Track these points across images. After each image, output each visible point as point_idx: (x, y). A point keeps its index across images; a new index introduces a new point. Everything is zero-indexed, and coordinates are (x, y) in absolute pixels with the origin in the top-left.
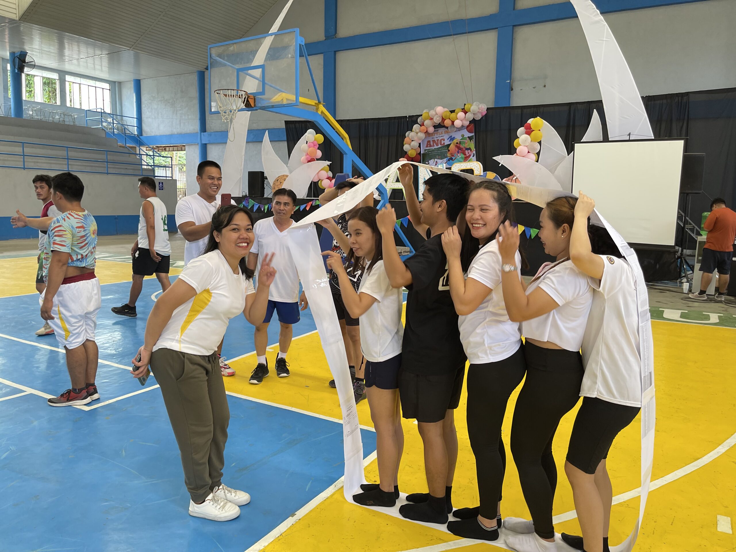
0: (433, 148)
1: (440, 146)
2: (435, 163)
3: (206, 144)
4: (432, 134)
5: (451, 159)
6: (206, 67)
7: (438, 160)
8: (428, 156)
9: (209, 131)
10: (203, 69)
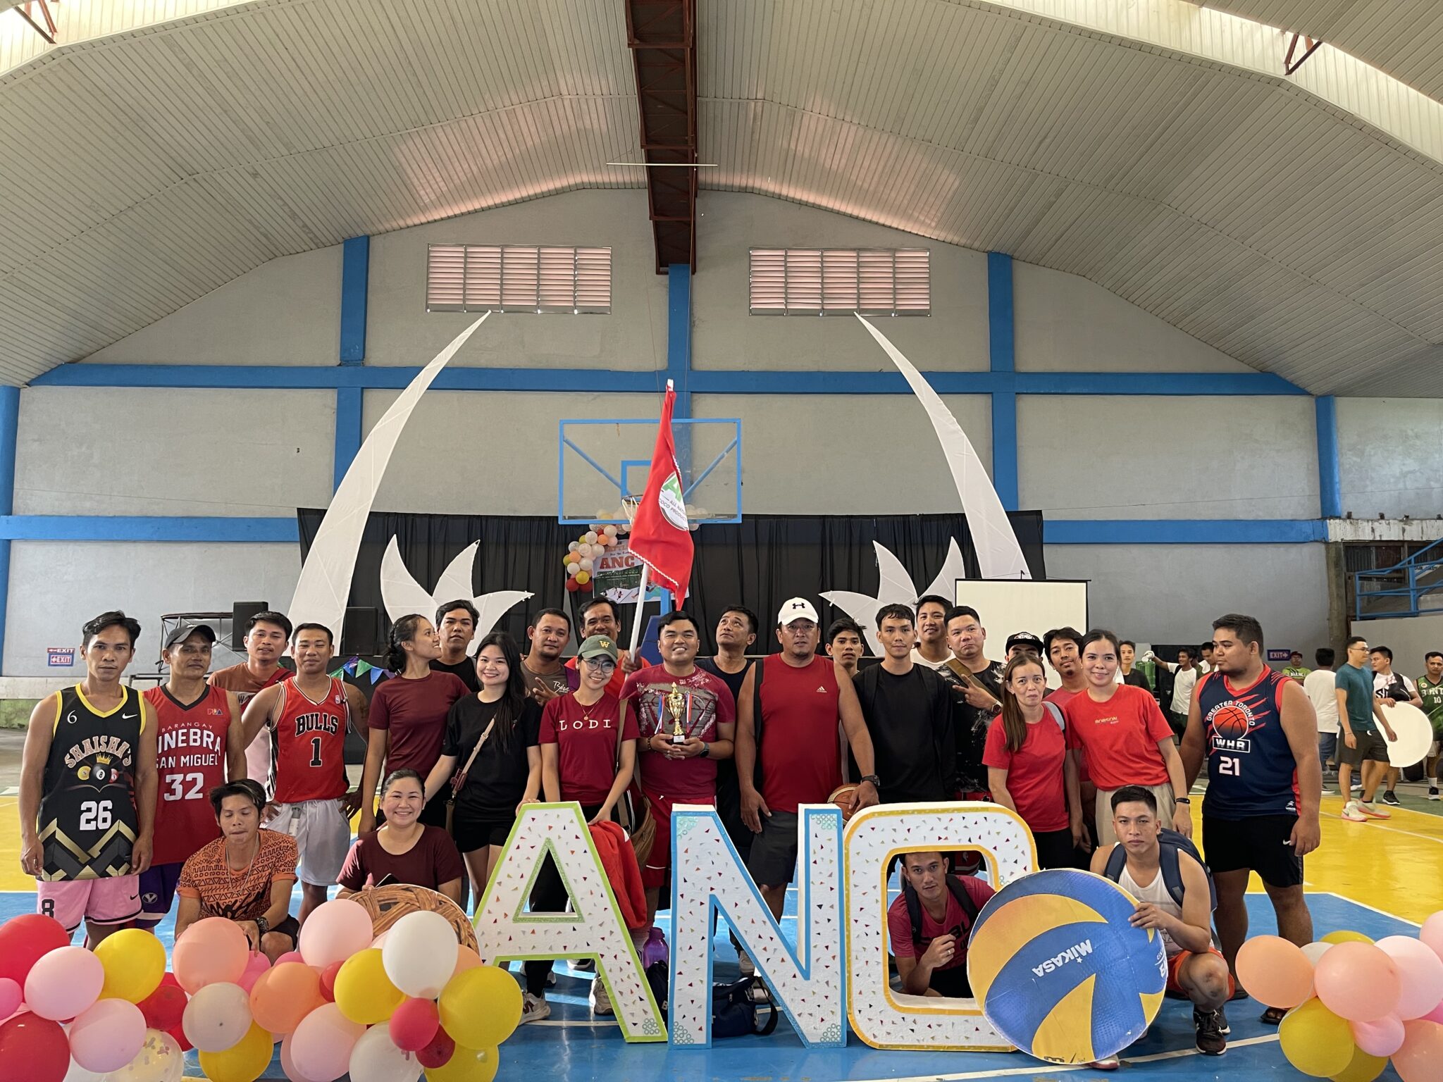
6: (27, 380)
7: (623, 590)
8: (605, 581)
9: (21, 514)
10: (17, 383)
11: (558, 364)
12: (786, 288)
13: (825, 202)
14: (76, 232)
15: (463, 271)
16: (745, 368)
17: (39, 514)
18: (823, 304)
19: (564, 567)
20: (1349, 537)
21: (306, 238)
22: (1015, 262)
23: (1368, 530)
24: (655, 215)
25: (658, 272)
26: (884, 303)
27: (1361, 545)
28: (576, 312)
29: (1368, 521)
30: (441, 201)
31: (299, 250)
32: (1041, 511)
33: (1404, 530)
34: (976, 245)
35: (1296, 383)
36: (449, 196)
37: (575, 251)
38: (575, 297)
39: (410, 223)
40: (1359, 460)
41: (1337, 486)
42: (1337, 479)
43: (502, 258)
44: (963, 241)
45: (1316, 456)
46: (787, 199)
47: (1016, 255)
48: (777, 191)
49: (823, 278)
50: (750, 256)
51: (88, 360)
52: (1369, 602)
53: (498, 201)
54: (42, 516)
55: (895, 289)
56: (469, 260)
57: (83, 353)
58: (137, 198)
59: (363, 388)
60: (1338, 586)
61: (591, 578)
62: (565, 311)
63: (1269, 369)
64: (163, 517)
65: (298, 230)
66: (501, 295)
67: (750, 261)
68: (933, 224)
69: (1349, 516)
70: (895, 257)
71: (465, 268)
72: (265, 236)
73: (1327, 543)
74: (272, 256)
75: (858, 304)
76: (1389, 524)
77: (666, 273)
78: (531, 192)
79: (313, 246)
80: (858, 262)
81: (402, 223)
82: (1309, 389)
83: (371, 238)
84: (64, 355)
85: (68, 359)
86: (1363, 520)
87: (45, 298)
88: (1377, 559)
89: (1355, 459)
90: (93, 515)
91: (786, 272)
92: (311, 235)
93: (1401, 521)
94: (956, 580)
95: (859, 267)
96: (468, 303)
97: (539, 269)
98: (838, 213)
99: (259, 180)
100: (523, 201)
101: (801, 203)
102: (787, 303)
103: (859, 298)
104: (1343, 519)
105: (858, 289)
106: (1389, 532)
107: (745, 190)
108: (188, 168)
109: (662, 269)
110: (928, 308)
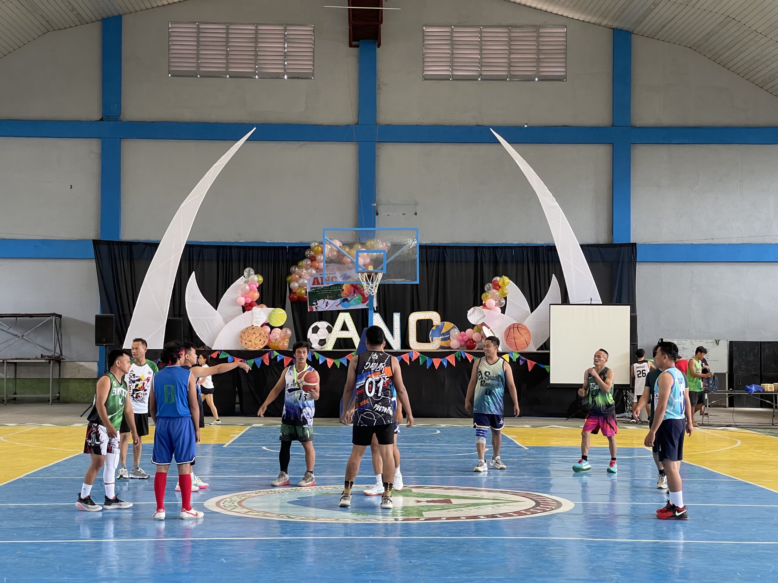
1: (331, 284)
2: (325, 304)
5: (346, 300)
7: (330, 301)
8: (316, 295)
11: (272, 119)
12: (452, 58)
15: (196, 44)
16: (419, 122)
18: (481, 71)
19: (287, 284)
21: (75, 20)
22: (634, 38)
25: (351, 46)
26: (528, 70)
28: (286, 77)
31: (68, 26)
32: (635, 244)
34: (604, 23)
37: (285, 27)
38: (285, 65)
39: (155, 5)
43: (227, 33)
44: (594, 20)
47: (635, 32)
49: (481, 50)
50: (424, 32)
55: (538, 58)
56: (201, 35)
59: (120, 138)
61: (306, 292)
62: (278, 76)
65: (71, 15)
66: (227, 63)
67: (424, 36)
68: (571, 6)
70: (538, 32)
71: (198, 41)
74: (45, 31)
75: (509, 71)
77: (357, 46)
79: (79, 23)
80: (510, 37)
81: (149, 6)
83: (123, 17)
91: (452, 44)
92: (77, 15)
95: (510, 40)
96: (201, 69)
97: (256, 42)
102: (453, 70)
103: (509, 66)
105: (509, 59)
109: (354, 43)
110: (564, 74)
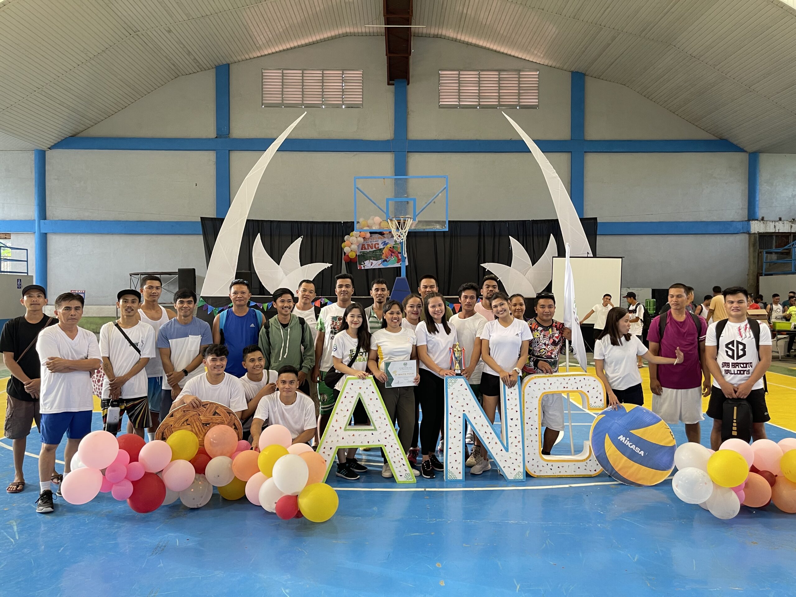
0: (368, 251)
1: (374, 249)
2: (370, 264)
3: (46, 234)
4: (369, 238)
5: (385, 261)
6: (49, 146)
7: (373, 261)
8: (363, 257)
9: (51, 219)
10: (44, 148)
11: (334, 136)
12: (459, 92)
13: (481, 43)
14: (76, 65)
15: (281, 84)
16: (436, 138)
17: (61, 219)
18: (479, 101)
19: (342, 249)
20: (762, 231)
21: (195, 65)
22: (586, 77)
23: (772, 226)
24: (389, 53)
25: (389, 84)
26: (513, 101)
27: (769, 235)
28: (344, 107)
29: (772, 222)
30: (269, 43)
31: (191, 72)
32: (596, 218)
33: (791, 227)
34: (565, 67)
35: (739, 146)
36: (273, 41)
37: (343, 72)
38: (343, 98)
39: (251, 56)
40: (770, 188)
41: (757, 203)
42: (757, 199)
43: (303, 76)
44: (558, 65)
45: (747, 186)
46: (460, 41)
47: (587, 74)
48: (455, 37)
49: (479, 87)
50: (439, 74)
51: (79, 135)
52: (770, 265)
53: (299, 43)
54: (62, 220)
55: (519, 93)
56: (284, 78)
57: (78, 131)
58: (107, 46)
59: (229, 150)
60: (754, 257)
61: (356, 255)
62: (338, 106)
63: (725, 138)
64: (127, 221)
65: (191, 61)
66: (303, 97)
67: (439, 77)
68: (542, 56)
69: (763, 219)
70: (519, 75)
71: (282, 82)
72: (174, 65)
73: (749, 234)
74: (177, 76)
75: (499, 102)
76: (784, 223)
77: (393, 84)
78: (318, 38)
79: (199, 70)
80: (499, 78)
81: (247, 57)
82: (745, 149)
83: (230, 65)
84: (67, 131)
85: (70, 135)
86: (770, 221)
87: (59, 102)
88: (776, 242)
89: (768, 187)
90: (89, 220)
91: (459, 83)
92: (198, 64)
93: (790, 222)
94: (553, 257)
95: (499, 80)
96: (285, 102)
97: (323, 82)
98: (489, 49)
99: (171, 34)
100: (313, 43)
101: (468, 44)
102: (459, 101)
103: (499, 98)
104: (759, 221)
105: (499, 93)
106: (783, 228)
107: (436, 36)
108: (134, 29)
109: (391, 82)
110: (537, 104)
